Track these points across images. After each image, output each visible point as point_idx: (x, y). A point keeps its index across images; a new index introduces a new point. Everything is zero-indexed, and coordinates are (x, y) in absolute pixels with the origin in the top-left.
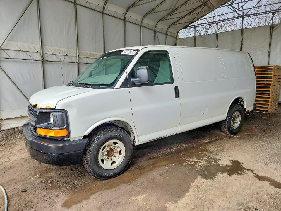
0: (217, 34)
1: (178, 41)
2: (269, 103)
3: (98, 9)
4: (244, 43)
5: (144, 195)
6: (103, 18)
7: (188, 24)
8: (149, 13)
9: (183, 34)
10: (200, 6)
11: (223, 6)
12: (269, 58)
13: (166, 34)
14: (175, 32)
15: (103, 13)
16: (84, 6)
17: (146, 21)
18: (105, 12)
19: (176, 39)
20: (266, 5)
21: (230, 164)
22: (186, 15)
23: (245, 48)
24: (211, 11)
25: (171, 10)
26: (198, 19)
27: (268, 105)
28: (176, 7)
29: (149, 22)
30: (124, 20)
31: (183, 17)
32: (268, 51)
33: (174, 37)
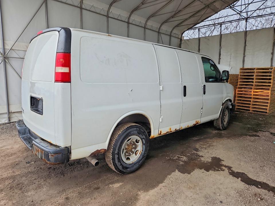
0: (221, 35)
1: (182, 42)
2: (269, 105)
3: (102, 13)
4: (247, 45)
5: (121, 184)
6: (108, 21)
7: (192, 26)
8: (152, 16)
9: (188, 35)
10: (204, 8)
11: (227, 8)
12: (272, 59)
13: (170, 36)
14: (180, 34)
15: (108, 17)
16: (89, 11)
17: (150, 24)
18: (110, 16)
19: (181, 40)
20: (271, 7)
21: (210, 160)
22: (190, 17)
23: (249, 50)
24: (215, 13)
25: (174, 13)
26: (202, 21)
27: (267, 106)
28: (179, 9)
29: (153, 24)
30: (128, 23)
31: (186, 19)
32: (272, 52)
33: (178, 38)
